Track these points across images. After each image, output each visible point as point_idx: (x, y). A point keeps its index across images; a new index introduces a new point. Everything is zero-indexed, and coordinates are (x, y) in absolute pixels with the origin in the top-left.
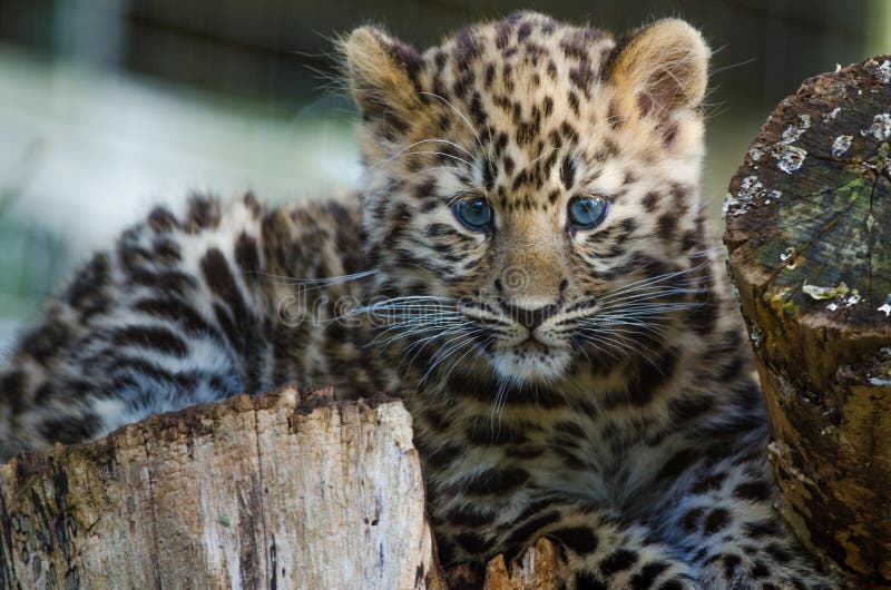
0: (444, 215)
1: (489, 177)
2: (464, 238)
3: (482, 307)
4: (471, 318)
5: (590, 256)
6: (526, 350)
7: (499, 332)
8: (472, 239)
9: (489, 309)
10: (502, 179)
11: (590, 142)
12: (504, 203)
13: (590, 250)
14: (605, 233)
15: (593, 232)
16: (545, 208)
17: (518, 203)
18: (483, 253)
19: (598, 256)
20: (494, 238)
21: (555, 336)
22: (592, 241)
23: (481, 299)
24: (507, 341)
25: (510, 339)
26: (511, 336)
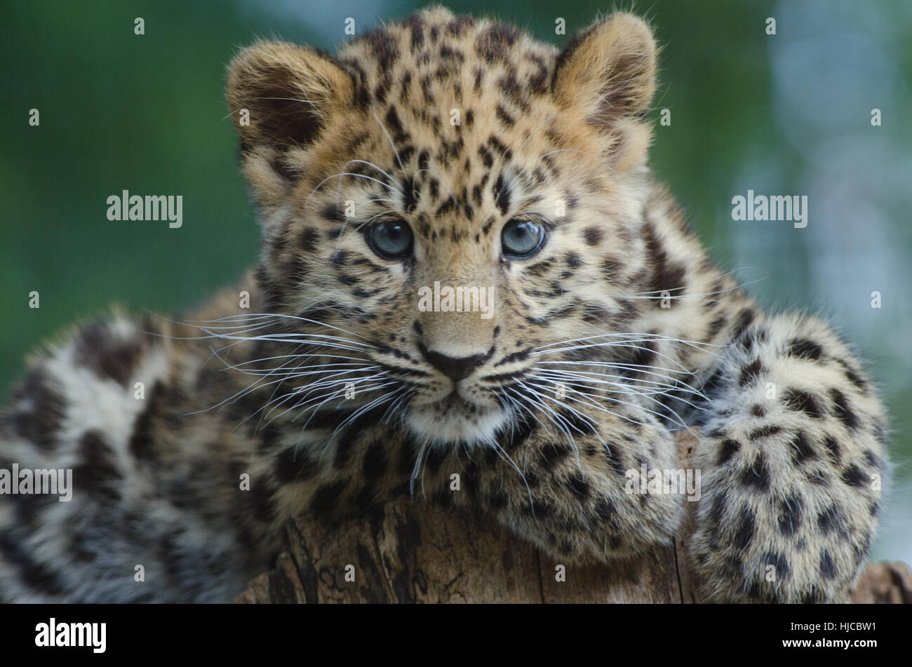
0: (353, 243)
1: (410, 200)
2: (377, 269)
3: (398, 354)
4: (385, 367)
5: (527, 293)
6: (449, 407)
7: (420, 386)
8: (386, 270)
9: (407, 357)
10: (425, 203)
11: (527, 160)
12: (425, 229)
13: (529, 286)
14: (545, 266)
15: (531, 262)
16: (477, 239)
17: (443, 232)
18: (400, 289)
19: (537, 294)
20: (413, 270)
21: (479, 393)
22: (531, 274)
23: (397, 344)
24: (430, 395)
25: (434, 393)
26: (434, 389)
